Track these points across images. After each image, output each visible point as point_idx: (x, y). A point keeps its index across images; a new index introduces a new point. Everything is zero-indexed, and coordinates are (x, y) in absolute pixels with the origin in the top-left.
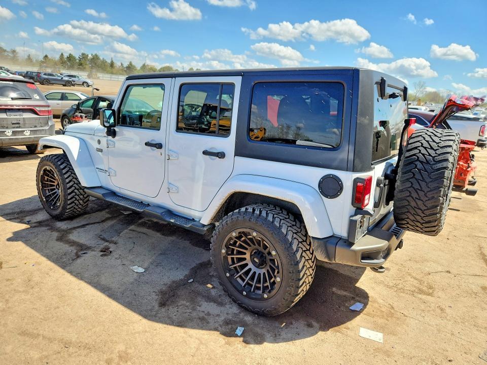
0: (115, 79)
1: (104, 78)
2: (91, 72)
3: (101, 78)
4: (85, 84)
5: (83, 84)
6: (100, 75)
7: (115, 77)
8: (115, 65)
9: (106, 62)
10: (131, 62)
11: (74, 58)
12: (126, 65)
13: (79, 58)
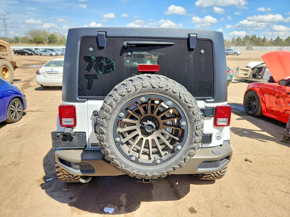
0: (264, 49)
1: (257, 49)
2: (249, 46)
3: (254, 49)
4: (235, 54)
5: (234, 54)
6: (254, 47)
7: (265, 47)
8: (266, 40)
9: (260, 39)
10: (278, 37)
11: (241, 39)
12: (274, 39)
13: (243, 38)
